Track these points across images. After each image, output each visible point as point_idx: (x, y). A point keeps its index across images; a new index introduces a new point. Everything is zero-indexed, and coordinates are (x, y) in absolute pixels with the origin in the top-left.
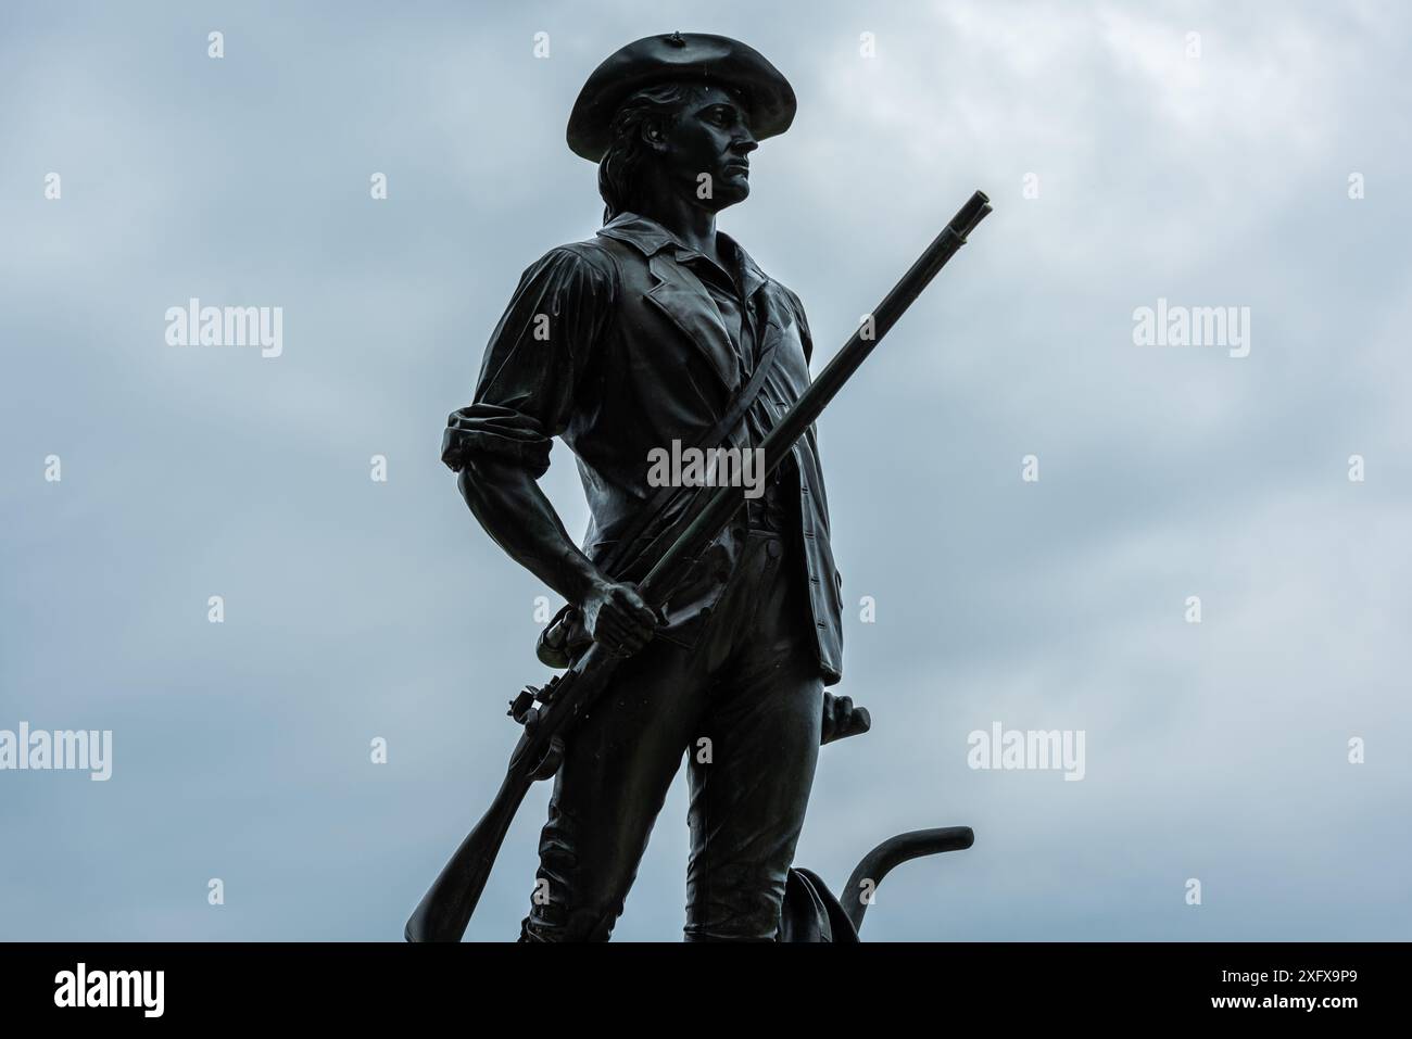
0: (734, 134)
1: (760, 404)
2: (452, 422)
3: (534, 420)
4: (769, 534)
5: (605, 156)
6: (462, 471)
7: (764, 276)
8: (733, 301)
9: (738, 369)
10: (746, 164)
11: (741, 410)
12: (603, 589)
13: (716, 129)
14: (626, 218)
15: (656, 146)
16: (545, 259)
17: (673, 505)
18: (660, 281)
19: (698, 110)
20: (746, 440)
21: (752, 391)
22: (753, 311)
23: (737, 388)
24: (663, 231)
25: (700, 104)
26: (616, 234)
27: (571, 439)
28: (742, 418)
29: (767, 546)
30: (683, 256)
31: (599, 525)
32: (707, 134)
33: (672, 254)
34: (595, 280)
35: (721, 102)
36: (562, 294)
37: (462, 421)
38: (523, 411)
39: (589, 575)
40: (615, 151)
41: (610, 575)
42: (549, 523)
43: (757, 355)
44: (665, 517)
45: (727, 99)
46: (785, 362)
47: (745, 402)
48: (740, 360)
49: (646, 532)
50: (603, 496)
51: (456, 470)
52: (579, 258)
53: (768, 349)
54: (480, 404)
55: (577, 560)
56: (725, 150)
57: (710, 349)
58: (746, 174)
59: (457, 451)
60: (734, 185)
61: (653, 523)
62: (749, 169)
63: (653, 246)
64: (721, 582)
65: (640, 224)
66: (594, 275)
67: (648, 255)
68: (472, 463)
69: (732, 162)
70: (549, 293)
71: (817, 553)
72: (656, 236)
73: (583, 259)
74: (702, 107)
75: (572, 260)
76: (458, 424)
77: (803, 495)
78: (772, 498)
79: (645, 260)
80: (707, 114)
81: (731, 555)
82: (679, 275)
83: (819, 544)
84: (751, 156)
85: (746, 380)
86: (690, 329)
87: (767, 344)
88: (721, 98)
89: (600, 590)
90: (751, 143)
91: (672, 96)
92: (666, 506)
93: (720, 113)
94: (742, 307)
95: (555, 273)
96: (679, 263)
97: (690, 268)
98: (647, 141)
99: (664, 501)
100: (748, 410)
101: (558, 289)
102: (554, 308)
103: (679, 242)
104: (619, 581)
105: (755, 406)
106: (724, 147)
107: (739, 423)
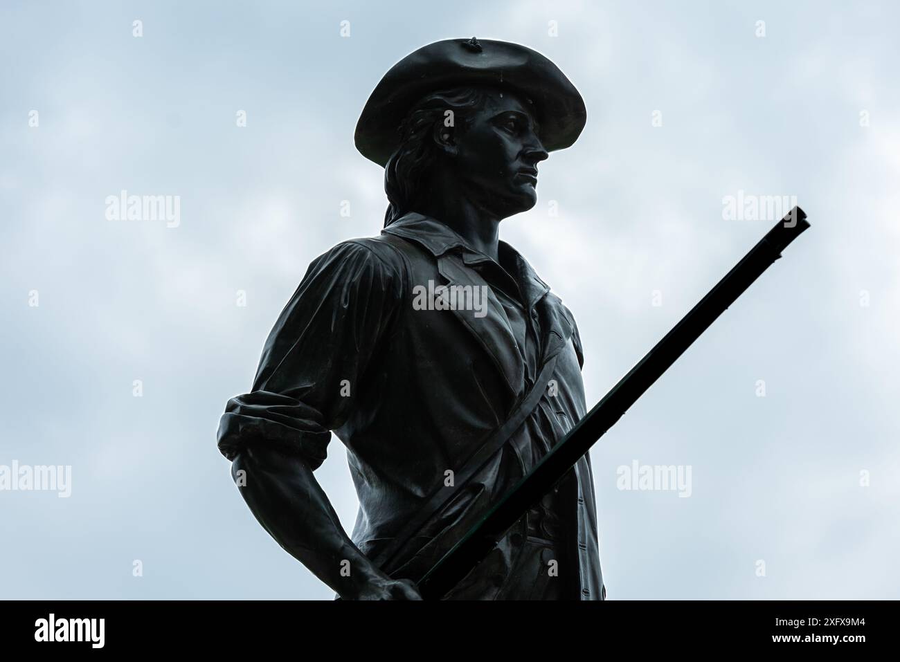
0: (525, 142)
1: (541, 411)
2: (231, 407)
3: (316, 410)
4: (544, 542)
5: (394, 155)
6: (237, 459)
7: (546, 286)
8: (517, 307)
9: (523, 374)
10: (535, 173)
11: (523, 416)
12: (380, 585)
13: (508, 136)
14: (412, 218)
15: (447, 149)
16: (334, 251)
17: (452, 506)
18: (449, 282)
19: (492, 116)
20: (527, 446)
21: (534, 397)
22: (536, 319)
23: (521, 394)
24: (451, 233)
25: (494, 110)
26: (402, 232)
27: (346, 435)
28: (523, 424)
29: (541, 554)
30: (471, 259)
31: (372, 522)
32: (500, 141)
33: (460, 257)
34: (384, 275)
35: (515, 110)
36: (352, 286)
37: (242, 408)
38: (305, 401)
39: (364, 570)
40: (406, 151)
41: (385, 570)
42: (325, 514)
43: (541, 361)
44: (444, 517)
45: (521, 107)
46: (564, 372)
47: (527, 408)
48: (526, 366)
49: (423, 531)
50: (376, 493)
51: (231, 458)
52: (369, 253)
53: (551, 358)
54: (261, 391)
55: (353, 555)
56: (517, 158)
57: (496, 351)
58: (534, 183)
59: (236, 437)
60: (522, 193)
61: (431, 523)
62: (537, 178)
63: (441, 246)
64: (496, 585)
65: (428, 226)
66: (384, 271)
67: (436, 255)
68: (249, 450)
69: (522, 170)
70: (338, 286)
71: (588, 565)
72: (442, 238)
73: (374, 254)
74: (496, 113)
75: (363, 254)
76: (238, 410)
77: (579, 505)
78: (548, 507)
79: (433, 260)
80: (500, 121)
81: (508, 560)
82: (467, 276)
83: (590, 556)
84: (540, 165)
85: (529, 386)
86: (478, 330)
87: (549, 353)
88: (513, 106)
89: (377, 586)
90: (543, 153)
91: (466, 100)
92: (445, 506)
93: (512, 120)
94: (525, 313)
95: (345, 265)
96: (467, 266)
97: (478, 272)
98: (439, 143)
99: (442, 501)
100: (529, 417)
101: (348, 281)
102: (343, 300)
103: (466, 244)
104: (394, 578)
105: (537, 413)
106: (515, 154)
107: (520, 430)
